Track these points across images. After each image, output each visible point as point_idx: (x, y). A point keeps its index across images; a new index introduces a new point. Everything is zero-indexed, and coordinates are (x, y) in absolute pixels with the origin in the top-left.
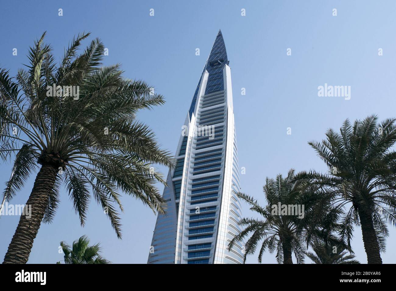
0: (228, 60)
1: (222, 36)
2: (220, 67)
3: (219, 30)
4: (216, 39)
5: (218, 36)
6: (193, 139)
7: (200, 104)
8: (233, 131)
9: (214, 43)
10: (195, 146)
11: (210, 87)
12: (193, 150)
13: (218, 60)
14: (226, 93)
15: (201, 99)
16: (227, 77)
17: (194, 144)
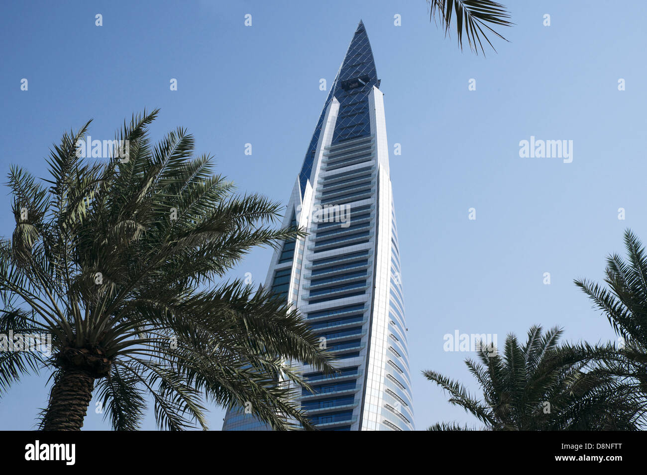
0: (378, 78)
1: (365, 32)
2: (363, 92)
3: (359, 22)
5: (357, 34)
7: (323, 162)
10: (313, 245)
11: (342, 129)
12: (309, 252)
13: (359, 77)
14: (375, 141)
15: (324, 153)
16: (376, 111)
17: (311, 241)
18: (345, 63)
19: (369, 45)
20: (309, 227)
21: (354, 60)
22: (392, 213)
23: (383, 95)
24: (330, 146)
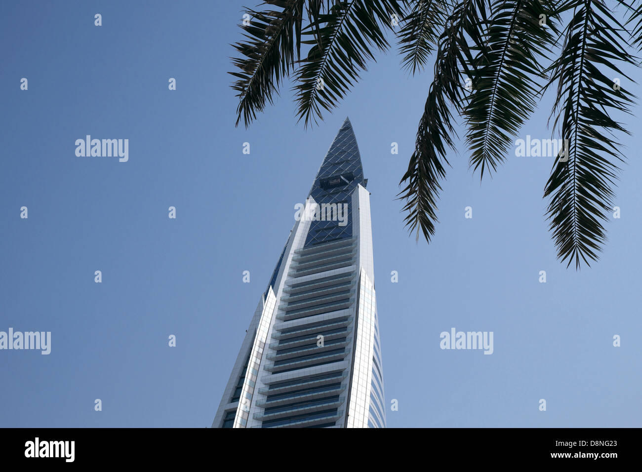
0: (365, 178)
1: (352, 129)
2: (345, 191)
3: (345, 120)
4: (339, 135)
5: (341, 131)
6: (267, 347)
7: (291, 267)
8: (373, 329)
9: (332, 144)
10: (271, 365)
11: (317, 231)
12: (265, 374)
13: (342, 175)
14: (357, 243)
15: (293, 257)
16: (360, 210)
17: (269, 359)
18: (326, 161)
19: (355, 143)
20: (269, 342)
21: (337, 157)
22: (375, 327)
23: (370, 194)
24: (302, 250)
